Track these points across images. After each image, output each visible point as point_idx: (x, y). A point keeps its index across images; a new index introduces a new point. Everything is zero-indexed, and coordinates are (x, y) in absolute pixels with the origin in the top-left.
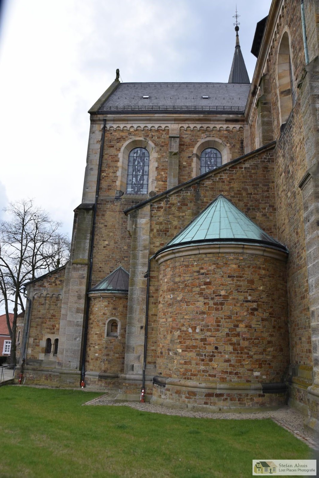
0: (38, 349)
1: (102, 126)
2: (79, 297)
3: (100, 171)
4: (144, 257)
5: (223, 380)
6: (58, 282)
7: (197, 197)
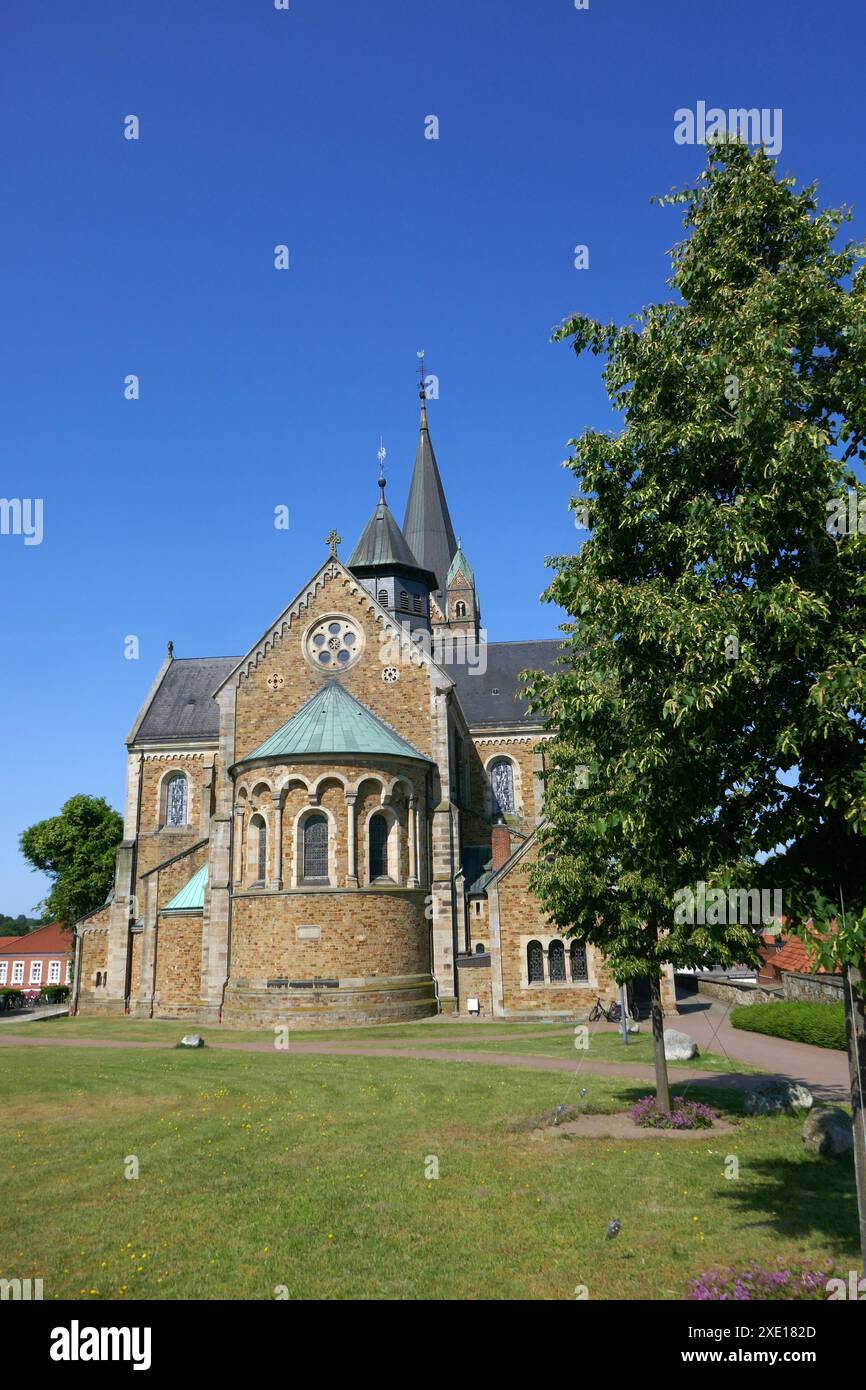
0: (89, 983)
1: (140, 756)
2: (123, 933)
3: (140, 805)
4: (153, 912)
5: (188, 999)
6: (105, 918)
7: (192, 863)
